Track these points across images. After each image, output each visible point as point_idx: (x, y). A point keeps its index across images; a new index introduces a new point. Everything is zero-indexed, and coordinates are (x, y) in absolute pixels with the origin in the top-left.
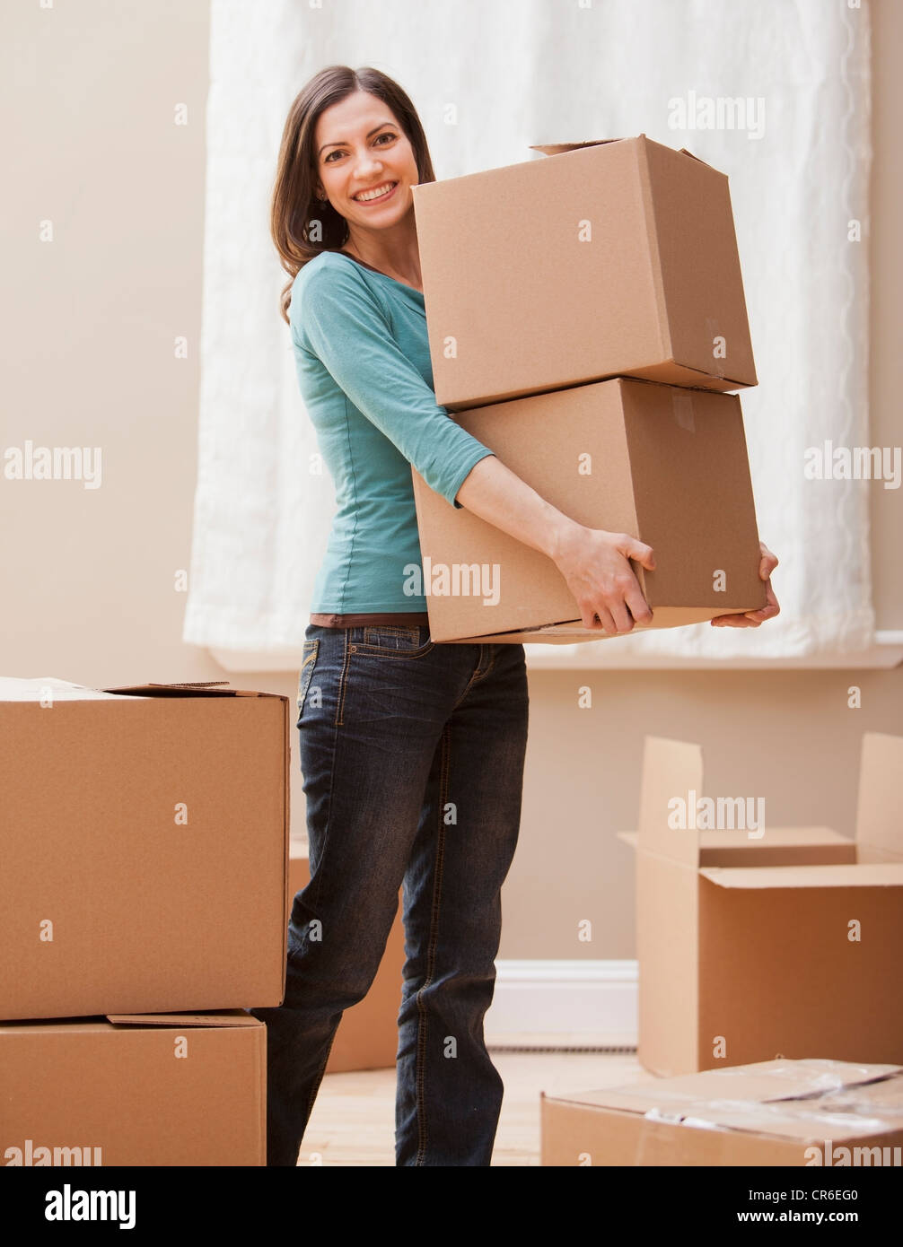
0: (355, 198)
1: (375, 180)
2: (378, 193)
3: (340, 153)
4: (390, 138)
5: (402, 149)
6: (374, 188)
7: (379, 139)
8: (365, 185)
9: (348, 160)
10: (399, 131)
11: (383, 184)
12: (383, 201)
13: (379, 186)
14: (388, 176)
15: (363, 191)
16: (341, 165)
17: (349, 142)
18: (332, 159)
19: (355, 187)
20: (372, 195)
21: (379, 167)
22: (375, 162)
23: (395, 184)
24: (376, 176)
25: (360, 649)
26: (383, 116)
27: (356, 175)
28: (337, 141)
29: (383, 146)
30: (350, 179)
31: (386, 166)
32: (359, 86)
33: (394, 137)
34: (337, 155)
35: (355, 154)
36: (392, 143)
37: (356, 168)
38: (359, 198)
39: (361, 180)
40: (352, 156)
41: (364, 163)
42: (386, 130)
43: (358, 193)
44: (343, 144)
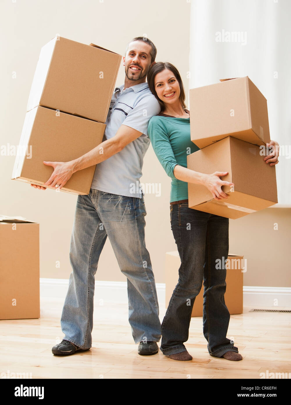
0: (164, 96)
1: (170, 92)
2: (171, 95)
3: (161, 85)
4: (173, 81)
5: (176, 83)
6: (169, 94)
7: (171, 81)
8: (167, 93)
9: (163, 87)
10: (176, 79)
11: (172, 92)
12: (172, 97)
13: (171, 93)
14: (173, 90)
15: (167, 94)
16: (161, 88)
17: (164, 82)
18: (159, 86)
19: (164, 93)
20: (169, 95)
21: (171, 88)
22: (170, 87)
23: (175, 92)
24: (170, 90)
25: (182, 206)
26: (172, 76)
27: (165, 90)
28: (161, 82)
29: (171, 83)
30: (163, 91)
31: (172, 88)
32: (166, 68)
33: (175, 81)
34: (160, 85)
35: (165, 85)
36: (174, 82)
37: (165, 88)
38: (166, 96)
39: (166, 91)
40: (164, 85)
41: (167, 87)
42: (173, 79)
43: (165, 94)
44: (162, 82)
